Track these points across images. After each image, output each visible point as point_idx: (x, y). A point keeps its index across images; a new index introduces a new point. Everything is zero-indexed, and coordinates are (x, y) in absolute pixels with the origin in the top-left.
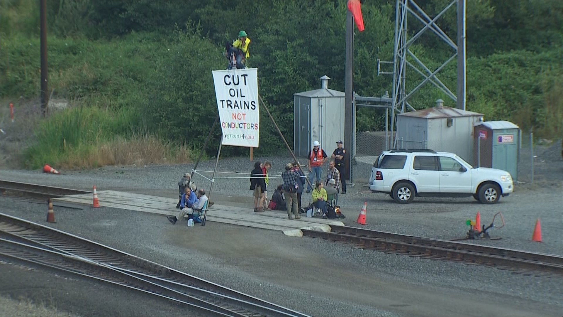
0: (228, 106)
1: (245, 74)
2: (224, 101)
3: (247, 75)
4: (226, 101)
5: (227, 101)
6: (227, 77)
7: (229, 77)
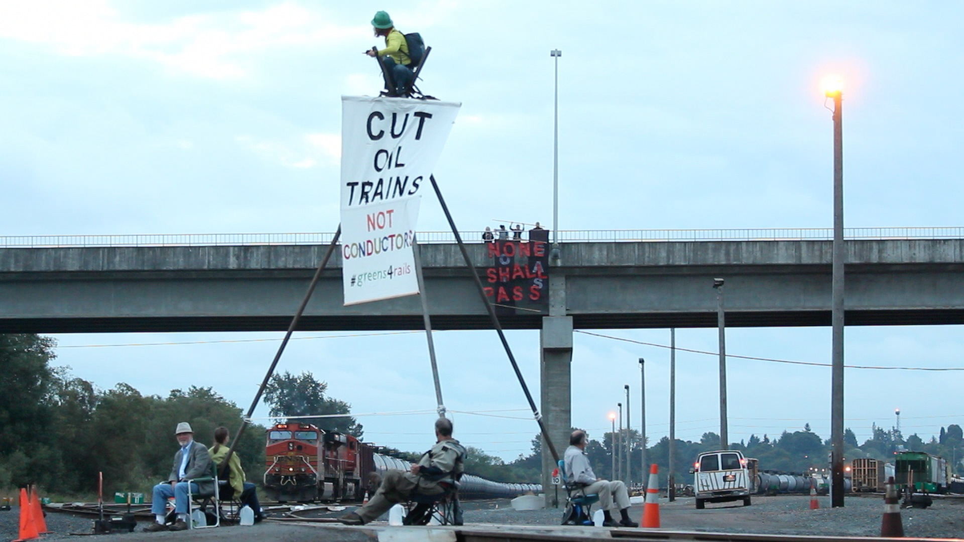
0: (362, 198)
1: (426, 111)
2: (357, 184)
3: (430, 116)
4: (360, 185)
5: (364, 185)
6: (376, 118)
7: (381, 116)
